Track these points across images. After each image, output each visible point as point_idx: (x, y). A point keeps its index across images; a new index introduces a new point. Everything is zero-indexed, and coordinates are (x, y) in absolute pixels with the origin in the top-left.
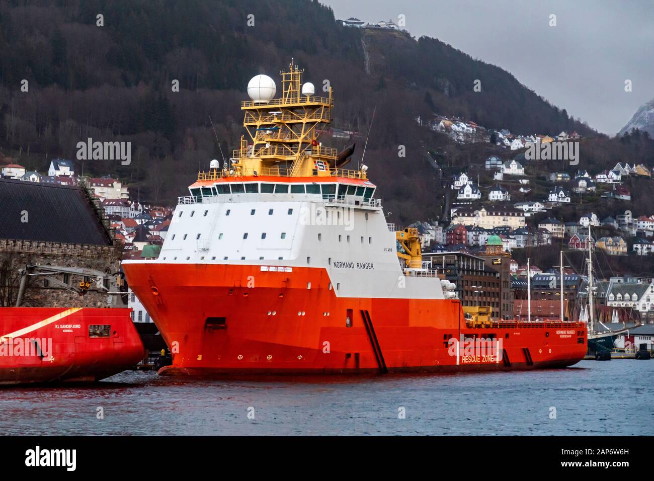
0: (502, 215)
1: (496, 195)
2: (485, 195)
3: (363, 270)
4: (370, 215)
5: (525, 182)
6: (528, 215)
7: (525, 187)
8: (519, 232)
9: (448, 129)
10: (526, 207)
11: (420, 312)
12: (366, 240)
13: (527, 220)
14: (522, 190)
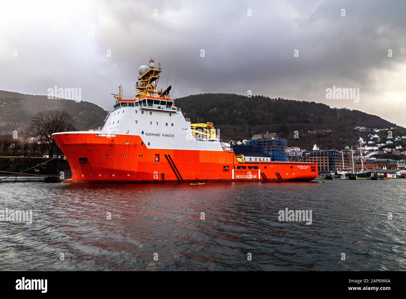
0: (372, 147)
1: (370, 142)
2: (367, 143)
3: (167, 137)
4: (172, 114)
5: (379, 139)
6: (380, 146)
7: (379, 140)
8: (377, 150)
9: (359, 129)
10: (379, 145)
11: (207, 156)
12: (170, 125)
13: (379, 148)
14: (378, 141)
